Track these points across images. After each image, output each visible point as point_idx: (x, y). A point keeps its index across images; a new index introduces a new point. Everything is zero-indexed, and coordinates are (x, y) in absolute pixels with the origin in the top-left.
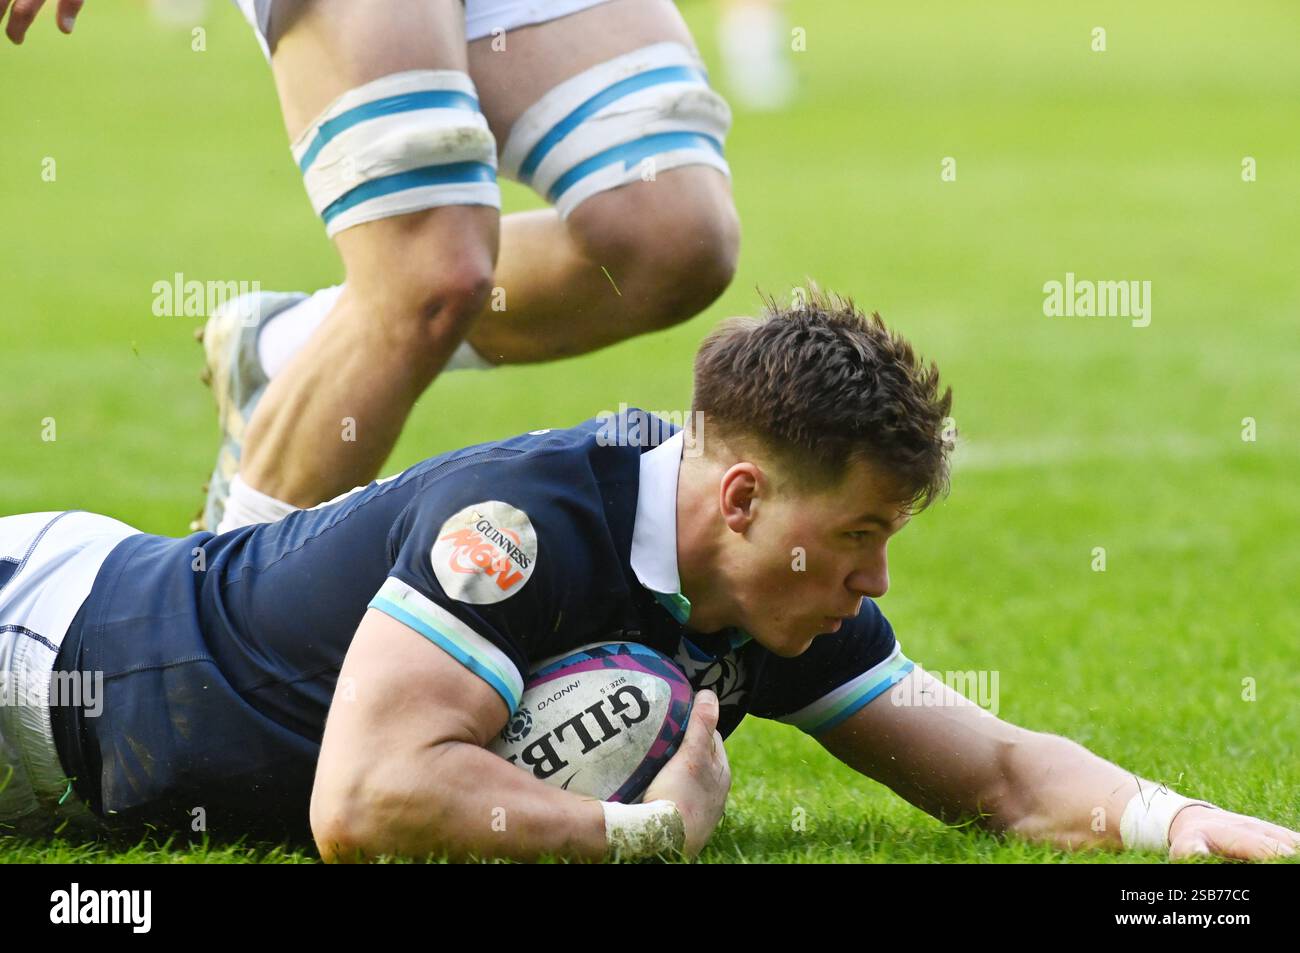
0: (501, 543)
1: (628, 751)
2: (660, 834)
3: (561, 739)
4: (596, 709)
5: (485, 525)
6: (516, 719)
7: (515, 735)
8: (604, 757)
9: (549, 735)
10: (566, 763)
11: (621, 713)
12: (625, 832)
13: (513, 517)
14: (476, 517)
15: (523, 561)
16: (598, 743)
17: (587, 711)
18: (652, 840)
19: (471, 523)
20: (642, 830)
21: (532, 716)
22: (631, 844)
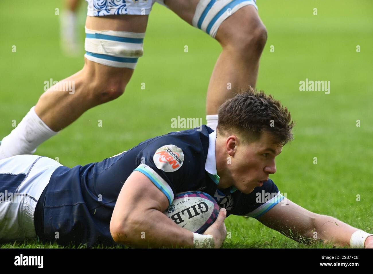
0: (174, 156)
1: (201, 220)
2: (208, 244)
3: (183, 214)
4: (194, 207)
5: (170, 150)
6: (171, 207)
7: (170, 211)
8: (195, 221)
9: (180, 212)
10: (184, 221)
11: (200, 209)
12: (199, 241)
13: (177, 150)
14: (167, 148)
15: (180, 162)
16: (193, 216)
17: (191, 207)
18: (206, 245)
19: (165, 150)
20: (203, 241)
21: (175, 207)
22: (200, 245)
